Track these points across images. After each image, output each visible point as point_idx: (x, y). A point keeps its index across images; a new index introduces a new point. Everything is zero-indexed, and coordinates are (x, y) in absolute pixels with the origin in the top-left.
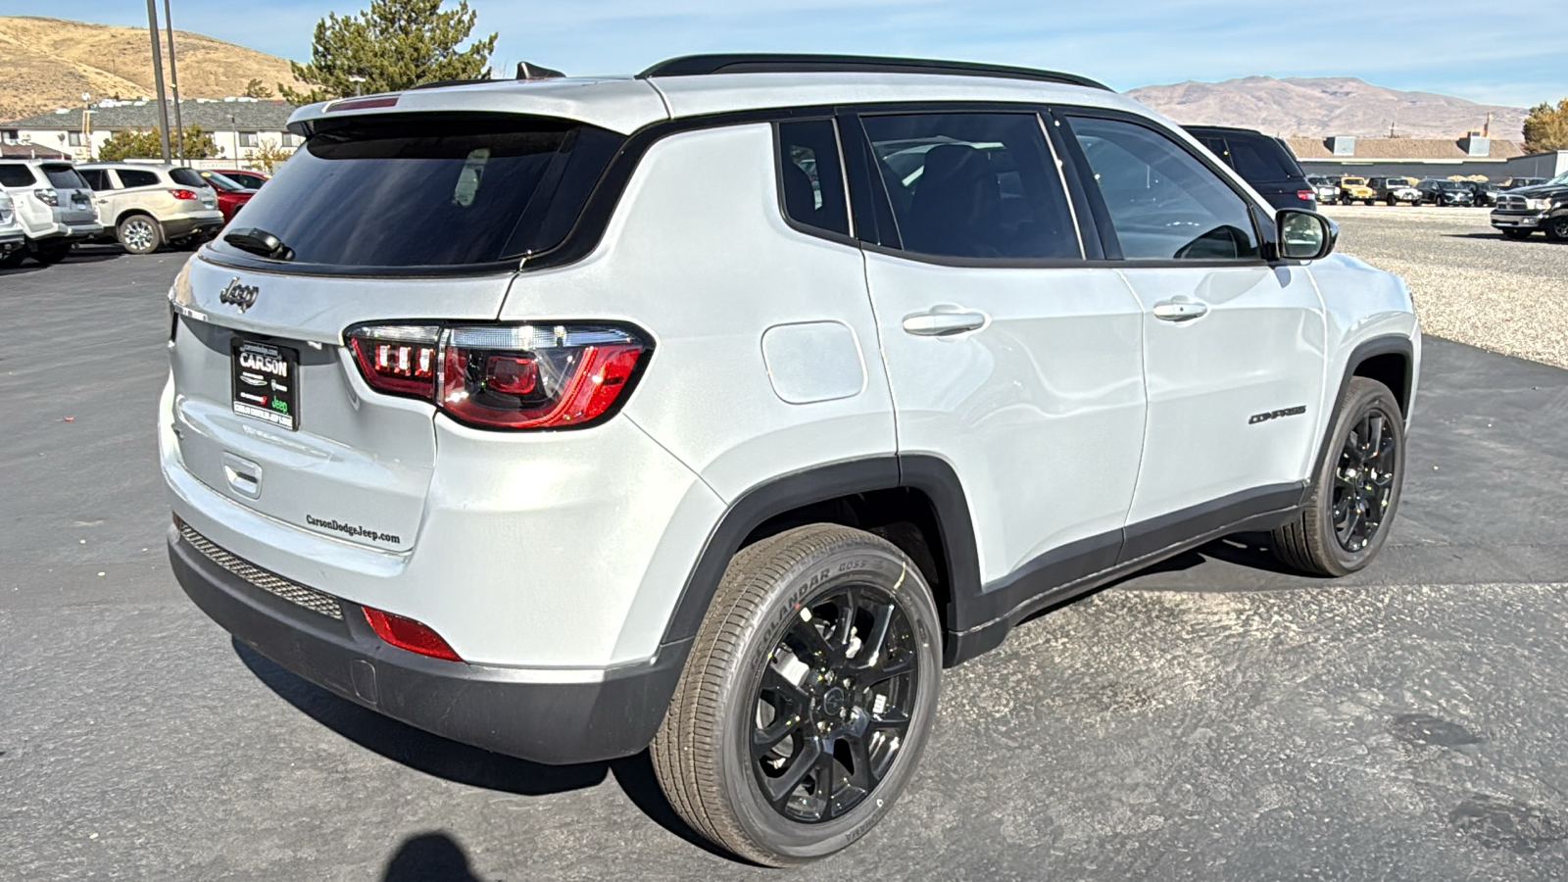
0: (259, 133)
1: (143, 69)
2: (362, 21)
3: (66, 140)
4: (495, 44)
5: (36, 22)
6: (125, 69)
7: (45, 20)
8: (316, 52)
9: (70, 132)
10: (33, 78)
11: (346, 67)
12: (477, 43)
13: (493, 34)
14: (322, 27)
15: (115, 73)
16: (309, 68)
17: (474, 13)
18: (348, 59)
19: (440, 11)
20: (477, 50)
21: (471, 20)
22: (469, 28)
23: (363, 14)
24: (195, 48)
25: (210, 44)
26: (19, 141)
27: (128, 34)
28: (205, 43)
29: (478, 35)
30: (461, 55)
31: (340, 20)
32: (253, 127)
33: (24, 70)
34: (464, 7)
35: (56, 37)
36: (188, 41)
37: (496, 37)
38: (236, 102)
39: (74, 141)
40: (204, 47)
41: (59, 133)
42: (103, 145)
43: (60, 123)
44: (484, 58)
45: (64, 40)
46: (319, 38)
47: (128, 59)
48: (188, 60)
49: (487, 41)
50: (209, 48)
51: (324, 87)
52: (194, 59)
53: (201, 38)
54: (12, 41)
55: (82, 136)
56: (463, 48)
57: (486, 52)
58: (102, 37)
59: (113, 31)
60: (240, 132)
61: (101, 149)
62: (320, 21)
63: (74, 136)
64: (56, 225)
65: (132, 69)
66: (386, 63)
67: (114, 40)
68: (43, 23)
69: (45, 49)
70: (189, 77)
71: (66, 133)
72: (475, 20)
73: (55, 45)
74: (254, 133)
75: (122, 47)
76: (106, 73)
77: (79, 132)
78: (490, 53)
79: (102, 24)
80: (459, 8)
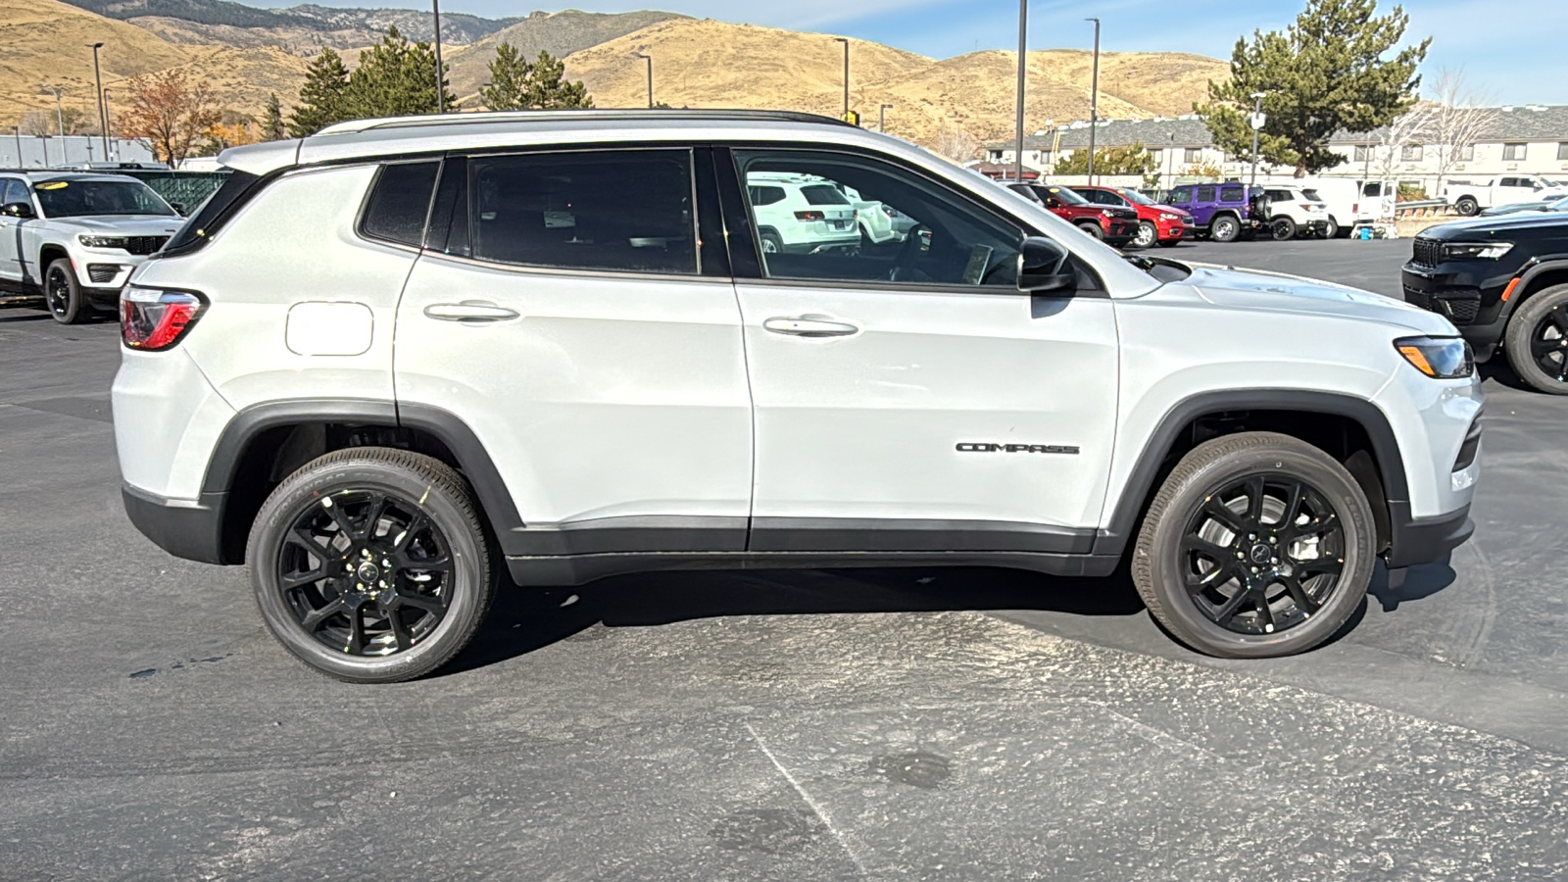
0: (1204, 150)
1: (1141, 91)
2: (1287, 35)
3: (1039, 159)
4: (1427, 49)
5: (1061, 54)
6: (1127, 92)
7: (1068, 51)
8: (1234, 70)
9: (1043, 151)
10: (1050, 104)
11: (1258, 83)
12: (1406, 50)
13: (1426, 39)
14: (1241, 45)
15: (1118, 96)
16: (1226, 85)
17: (1406, 18)
18: (1261, 75)
19: (1370, 20)
20: (1405, 57)
21: (1402, 25)
22: (1398, 35)
23: (1290, 29)
24: (1192, 68)
25: (1207, 64)
26: (1002, 160)
27: (1135, 59)
28: (1202, 63)
29: (1407, 42)
30: (1386, 64)
31: (1264, 36)
32: (1199, 143)
33: (1044, 97)
34: (1398, 11)
35: (1075, 66)
36: (1187, 62)
37: (1429, 42)
38: (1189, 120)
39: (1045, 160)
40: (1200, 67)
41: (1033, 153)
42: (1058, 163)
43: (1035, 144)
44: (1413, 66)
45: (1081, 69)
46: (1238, 56)
47: (1131, 82)
48: (1184, 80)
49: (1419, 47)
50: (1205, 67)
51: (1237, 104)
52: (1190, 79)
53: (1200, 59)
54: (1040, 72)
55: (1051, 154)
56: (1389, 56)
57: (1416, 59)
58: (1112, 64)
59: (1122, 58)
60: (1187, 149)
61: (1056, 166)
62: (1239, 40)
63: (1045, 155)
64: (893, 232)
65: (1133, 91)
66: (1297, 77)
67: (1122, 66)
68: (1066, 55)
69: (1064, 77)
70: (1182, 96)
71: (1039, 152)
72: (1406, 26)
73: (1073, 73)
74: (1199, 149)
75: (1127, 71)
76: (1109, 97)
77: (1049, 151)
78: (1420, 60)
79: (1113, 52)
80: (1392, 14)
